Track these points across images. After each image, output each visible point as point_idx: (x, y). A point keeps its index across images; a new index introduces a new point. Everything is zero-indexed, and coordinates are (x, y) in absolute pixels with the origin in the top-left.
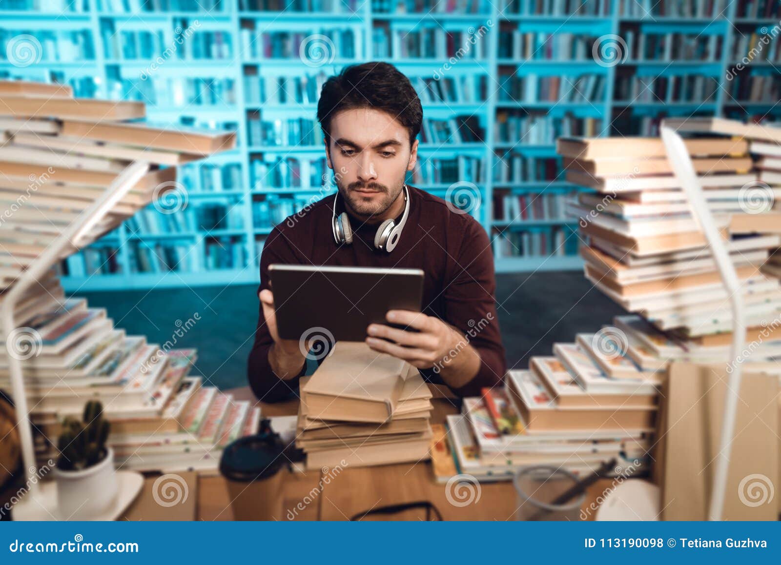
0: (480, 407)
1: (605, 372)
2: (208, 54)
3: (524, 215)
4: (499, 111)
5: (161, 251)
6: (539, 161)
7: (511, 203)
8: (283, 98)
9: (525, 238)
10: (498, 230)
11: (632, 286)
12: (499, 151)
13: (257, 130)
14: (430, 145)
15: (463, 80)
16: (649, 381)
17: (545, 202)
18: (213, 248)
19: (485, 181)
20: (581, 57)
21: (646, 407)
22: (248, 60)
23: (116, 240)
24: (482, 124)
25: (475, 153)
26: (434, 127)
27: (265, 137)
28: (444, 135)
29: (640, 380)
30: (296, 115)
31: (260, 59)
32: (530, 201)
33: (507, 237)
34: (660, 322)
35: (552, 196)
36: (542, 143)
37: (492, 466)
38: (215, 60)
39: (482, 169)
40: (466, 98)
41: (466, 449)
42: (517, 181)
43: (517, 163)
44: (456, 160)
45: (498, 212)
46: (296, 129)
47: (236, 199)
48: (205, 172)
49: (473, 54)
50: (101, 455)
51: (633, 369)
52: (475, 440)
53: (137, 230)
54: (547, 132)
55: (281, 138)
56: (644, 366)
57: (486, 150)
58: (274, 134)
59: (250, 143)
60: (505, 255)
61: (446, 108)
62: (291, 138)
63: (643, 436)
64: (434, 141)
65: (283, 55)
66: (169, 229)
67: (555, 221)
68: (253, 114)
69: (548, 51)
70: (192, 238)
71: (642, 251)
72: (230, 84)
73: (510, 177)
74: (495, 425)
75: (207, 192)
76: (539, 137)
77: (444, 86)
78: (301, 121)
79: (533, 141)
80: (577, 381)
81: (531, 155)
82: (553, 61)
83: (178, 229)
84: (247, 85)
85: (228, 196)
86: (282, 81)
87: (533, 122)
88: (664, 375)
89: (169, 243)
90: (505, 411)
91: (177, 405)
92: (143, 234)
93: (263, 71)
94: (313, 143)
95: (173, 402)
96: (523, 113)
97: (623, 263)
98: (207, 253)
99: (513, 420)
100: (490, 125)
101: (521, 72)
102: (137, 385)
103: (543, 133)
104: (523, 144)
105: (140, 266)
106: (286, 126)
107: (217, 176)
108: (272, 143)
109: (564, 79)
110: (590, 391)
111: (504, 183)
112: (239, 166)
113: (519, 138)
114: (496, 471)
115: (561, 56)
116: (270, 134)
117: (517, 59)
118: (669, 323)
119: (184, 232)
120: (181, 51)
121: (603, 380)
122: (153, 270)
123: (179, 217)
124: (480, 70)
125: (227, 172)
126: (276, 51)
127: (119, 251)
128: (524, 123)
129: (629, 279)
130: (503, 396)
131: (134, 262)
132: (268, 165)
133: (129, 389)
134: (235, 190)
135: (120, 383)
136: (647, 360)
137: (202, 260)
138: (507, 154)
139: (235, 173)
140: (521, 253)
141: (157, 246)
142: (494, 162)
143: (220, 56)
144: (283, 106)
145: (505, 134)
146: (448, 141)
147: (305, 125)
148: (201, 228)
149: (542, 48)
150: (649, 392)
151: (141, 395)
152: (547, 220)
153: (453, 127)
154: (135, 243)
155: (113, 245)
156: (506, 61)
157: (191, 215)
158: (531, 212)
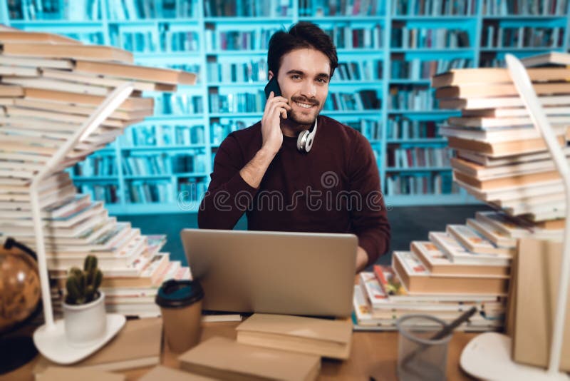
0: (373, 279)
1: (468, 248)
2: (182, 48)
3: (410, 163)
4: (392, 86)
5: (147, 188)
6: (421, 123)
7: (401, 155)
8: (234, 79)
9: (411, 180)
10: (391, 175)
11: (488, 181)
12: (391, 116)
13: (215, 101)
14: (340, 111)
15: (365, 64)
16: (503, 256)
17: (427, 153)
18: (183, 186)
19: (381, 137)
20: (453, 45)
21: (501, 276)
22: (210, 51)
23: (116, 180)
24: (379, 96)
25: (374, 118)
26: (343, 99)
27: (221, 107)
28: (350, 104)
29: (495, 255)
30: (243, 90)
31: (218, 51)
32: (414, 153)
33: (398, 179)
34: (511, 210)
35: (431, 149)
36: (424, 110)
37: (381, 319)
38: (187, 52)
39: (379, 130)
40: (367, 77)
41: (361, 308)
42: (405, 138)
43: (405, 125)
44: (359, 123)
45: (391, 161)
46: (243, 100)
47: (200, 151)
48: (179, 131)
49: (372, 45)
50: (96, 295)
51: (490, 246)
52: (369, 301)
53: (131, 173)
54: (428, 102)
55: (233, 107)
56: (499, 244)
57: (382, 116)
58: (227, 104)
59: (210, 111)
60: (396, 193)
61: (352, 84)
62: (240, 107)
63: (499, 299)
64: (343, 109)
65: (235, 47)
66: (153, 172)
67: (434, 168)
68: (213, 90)
69: (428, 42)
70: (168, 179)
71: (496, 154)
72: (197, 68)
73: (400, 135)
74: (383, 289)
75: (180, 145)
76: (422, 105)
77: (350, 68)
78: (247, 95)
79: (417, 108)
80: (446, 256)
81: (416, 119)
82: (432, 49)
83: (159, 172)
84: (209, 69)
85: (195, 149)
86: (234, 67)
87: (417, 94)
88: (515, 251)
89: (153, 182)
90: (391, 280)
91: (151, 269)
92: (135, 175)
93: (221, 60)
94: (255, 111)
95: (148, 268)
96: (410, 87)
97: (481, 164)
98: (179, 189)
99: (397, 286)
100: (385, 97)
101: (408, 58)
102: (123, 253)
103: (425, 102)
104: (410, 110)
105: (132, 199)
106: (236, 98)
107: (187, 134)
108: (226, 110)
109: (441, 62)
110: (457, 262)
111: (395, 139)
112: (202, 127)
113: (407, 107)
114: (383, 323)
115: (439, 45)
116: (224, 104)
117: (405, 48)
118: (518, 211)
119: (163, 174)
120: (163, 46)
121: (467, 255)
122: (141, 201)
123: (160, 163)
124: (377, 57)
125: (194, 132)
126: (230, 45)
127: (118, 187)
128: (410, 95)
129: (485, 176)
130: (390, 270)
131: (128, 195)
132: (223, 126)
133: (117, 255)
134: (199, 145)
135: (111, 250)
136: (500, 239)
137: (176, 194)
138: (397, 118)
139: (200, 132)
140: (408, 191)
141: (144, 184)
142: (388, 124)
143: (191, 49)
144: (234, 84)
145: (396, 104)
146: (354, 109)
147: (249, 97)
148: (175, 171)
149: (424, 39)
150: (504, 264)
151: (126, 259)
152: (428, 167)
153: (358, 98)
154: (129, 182)
155: (114, 183)
156: (396, 50)
157: (168, 162)
158: (416, 161)
